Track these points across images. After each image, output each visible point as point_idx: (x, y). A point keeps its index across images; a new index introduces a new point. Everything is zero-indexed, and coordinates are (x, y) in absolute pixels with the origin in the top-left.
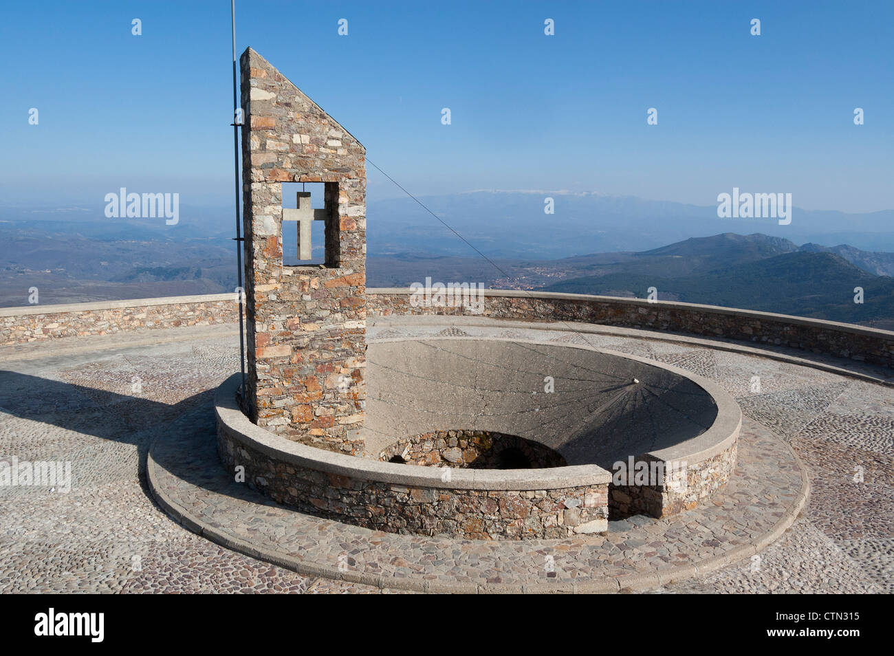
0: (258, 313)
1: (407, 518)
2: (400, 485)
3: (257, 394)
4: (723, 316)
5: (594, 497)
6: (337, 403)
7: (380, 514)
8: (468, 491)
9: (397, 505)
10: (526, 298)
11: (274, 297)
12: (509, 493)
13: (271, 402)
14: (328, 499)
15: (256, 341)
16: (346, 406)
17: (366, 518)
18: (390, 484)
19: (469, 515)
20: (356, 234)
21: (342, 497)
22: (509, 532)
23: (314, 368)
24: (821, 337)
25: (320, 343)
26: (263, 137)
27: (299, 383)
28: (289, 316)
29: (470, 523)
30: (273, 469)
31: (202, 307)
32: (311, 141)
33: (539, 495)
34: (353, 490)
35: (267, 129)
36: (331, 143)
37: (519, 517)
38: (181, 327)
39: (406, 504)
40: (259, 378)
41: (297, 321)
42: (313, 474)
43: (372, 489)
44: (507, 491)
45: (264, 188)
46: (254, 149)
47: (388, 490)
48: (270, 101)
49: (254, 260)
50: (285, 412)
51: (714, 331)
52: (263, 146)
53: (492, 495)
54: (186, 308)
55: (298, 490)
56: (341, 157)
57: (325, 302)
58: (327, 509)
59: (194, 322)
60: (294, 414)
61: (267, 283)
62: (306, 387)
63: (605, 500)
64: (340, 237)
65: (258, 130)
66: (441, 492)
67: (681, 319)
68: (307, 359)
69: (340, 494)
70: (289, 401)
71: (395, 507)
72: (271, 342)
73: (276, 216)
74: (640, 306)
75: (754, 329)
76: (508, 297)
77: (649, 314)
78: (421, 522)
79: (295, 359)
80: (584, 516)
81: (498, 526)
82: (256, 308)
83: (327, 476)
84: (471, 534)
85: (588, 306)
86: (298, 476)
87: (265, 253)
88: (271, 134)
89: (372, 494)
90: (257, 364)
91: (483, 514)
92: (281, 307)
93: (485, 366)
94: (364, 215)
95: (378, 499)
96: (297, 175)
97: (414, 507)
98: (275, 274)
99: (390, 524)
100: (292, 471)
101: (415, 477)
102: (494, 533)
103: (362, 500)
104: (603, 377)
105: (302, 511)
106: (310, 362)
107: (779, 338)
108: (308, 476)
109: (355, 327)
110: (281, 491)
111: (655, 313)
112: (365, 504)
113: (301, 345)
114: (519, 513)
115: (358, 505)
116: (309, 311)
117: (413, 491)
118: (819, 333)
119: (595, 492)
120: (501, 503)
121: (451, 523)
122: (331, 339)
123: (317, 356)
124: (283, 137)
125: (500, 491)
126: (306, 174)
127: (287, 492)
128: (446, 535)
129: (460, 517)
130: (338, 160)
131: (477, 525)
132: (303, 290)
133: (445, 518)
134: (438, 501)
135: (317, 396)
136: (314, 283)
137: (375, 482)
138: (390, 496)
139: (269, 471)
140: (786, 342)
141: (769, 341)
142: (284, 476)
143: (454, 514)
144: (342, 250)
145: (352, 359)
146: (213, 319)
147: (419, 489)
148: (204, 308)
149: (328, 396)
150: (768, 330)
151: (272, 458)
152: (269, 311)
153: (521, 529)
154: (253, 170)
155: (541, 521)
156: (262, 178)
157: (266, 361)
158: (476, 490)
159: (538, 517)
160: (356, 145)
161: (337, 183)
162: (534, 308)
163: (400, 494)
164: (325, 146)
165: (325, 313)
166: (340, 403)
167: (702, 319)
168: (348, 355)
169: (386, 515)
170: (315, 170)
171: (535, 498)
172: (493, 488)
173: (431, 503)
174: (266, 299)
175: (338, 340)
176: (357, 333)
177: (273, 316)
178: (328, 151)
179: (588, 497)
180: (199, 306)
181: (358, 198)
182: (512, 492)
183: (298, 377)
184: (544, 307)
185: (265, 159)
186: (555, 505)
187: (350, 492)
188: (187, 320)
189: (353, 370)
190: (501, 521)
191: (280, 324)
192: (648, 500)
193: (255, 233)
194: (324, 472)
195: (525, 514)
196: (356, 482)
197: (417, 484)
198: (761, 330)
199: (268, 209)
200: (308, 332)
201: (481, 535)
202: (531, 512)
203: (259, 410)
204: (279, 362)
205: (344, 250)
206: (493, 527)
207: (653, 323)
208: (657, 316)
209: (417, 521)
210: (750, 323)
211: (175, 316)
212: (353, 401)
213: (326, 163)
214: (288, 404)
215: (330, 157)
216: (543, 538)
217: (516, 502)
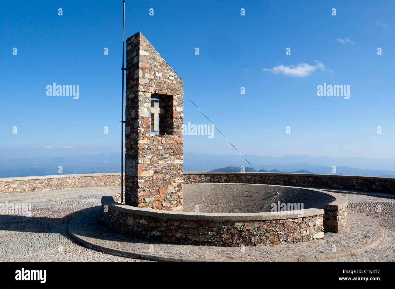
0: (139, 154)
1: (243, 238)
2: (239, 221)
3: (138, 195)
4: (283, 176)
5: (319, 221)
6: (172, 200)
7: (229, 238)
8: (271, 220)
9: (237, 232)
10: (197, 174)
11: (146, 147)
12: (288, 220)
13: (144, 199)
14: (200, 234)
15: (138, 168)
16: (176, 202)
17: (221, 241)
18: (234, 222)
19: (272, 233)
20: (180, 119)
21: (208, 233)
22: (289, 240)
23: (162, 182)
24: (324, 181)
25: (165, 170)
26: (144, 72)
27: (156, 189)
28: (153, 156)
29: (272, 237)
30: (165, 225)
31: (46, 181)
32: (163, 76)
33: (299, 220)
34: (214, 228)
35: (145, 68)
36: (171, 78)
37: (293, 232)
38: (35, 192)
39: (242, 231)
40: (139, 187)
41: (156, 159)
42: (191, 223)
43: (224, 226)
44: (287, 219)
45: (144, 94)
46: (140, 76)
47: (233, 224)
48: (147, 56)
49: (139, 128)
50: (150, 205)
51: (280, 183)
52: (144, 75)
53: (281, 222)
54: (38, 182)
55: (181, 233)
56: (174, 84)
57: (167, 150)
58: (199, 240)
59: (41, 189)
60: (154, 206)
61: (144, 140)
62: (159, 192)
63: (322, 223)
64: (174, 120)
65: (142, 69)
66: (259, 222)
67: (265, 179)
68: (159, 178)
69: (207, 231)
70: (152, 199)
71: (236, 233)
72: (145, 169)
73: (148, 108)
74: (247, 175)
75: (296, 180)
76: (189, 174)
77: (251, 178)
78: (250, 239)
79: (154, 178)
80: (316, 230)
81: (284, 237)
82: (139, 151)
83: (199, 222)
84: (273, 243)
85: (225, 176)
86: (181, 225)
87: (143, 125)
88: (147, 71)
89: (225, 228)
90: (138, 180)
91: (277, 232)
92: (149, 152)
93: (205, 195)
94: (183, 111)
95: (227, 230)
96: (157, 91)
97: (246, 232)
98: (147, 135)
99: (234, 242)
100: (178, 224)
101: (247, 216)
102: (282, 241)
103: (219, 232)
104: (261, 194)
105: (184, 244)
106: (161, 179)
107: (307, 183)
108: (188, 224)
109: (179, 163)
110: (169, 236)
111: (254, 177)
112: (221, 234)
113: (157, 171)
114: (292, 230)
115: (217, 235)
116: (161, 154)
117: (246, 224)
118: (323, 179)
119: (319, 219)
120: (285, 225)
121: (264, 238)
122: (170, 168)
123: (164, 176)
124: (151, 73)
125: (285, 219)
126: (161, 90)
127: (173, 236)
128: (262, 244)
129: (267, 235)
130: (173, 86)
131: (275, 238)
132: (159, 144)
133: (261, 236)
134: (258, 227)
135: (163, 197)
136: (163, 141)
137: (226, 222)
138: (234, 228)
139: (162, 226)
140: (310, 184)
141: (303, 184)
142: (172, 227)
143: (265, 233)
144: (174, 126)
145: (178, 178)
146: (51, 188)
147: (248, 222)
148: (47, 182)
149: (168, 197)
150: (302, 180)
151: (164, 219)
152: (144, 153)
153: (294, 238)
154: (140, 86)
155: (301, 233)
156: (143, 90)
157: (142, 178)
158: (274, 220)
159: (300, 232)
160: (180, 80)
161: (172, 96)
162: (201, 179)
163: (239, 226)
164: (168, 79)
165: (167, 156)
166: (173, 200)
167: (274, 178)
168: (176, 176)
169: (232, 238)
170: (164, 89)
171: (298, 222)
172: (282, 218)
173: (254, 229)
174: (143, 147)
175: (172, 169)
176: (180, 166)
177: (146, 156)
178: (169, 81)
179: (316, 221)
180: (44, 181)
181: (181, 103)
182: (289, 220)
183: (156, 187)
184: (205, 178)
185: (144, 82)
186: (306, 225)
187: (213, 229)
188: (38, 188)
189: (178, 184)
190: (285, 235)
191: (149, 160)
192: (329, 226)
193: (140, 115)
194: (197, 221)
195: (295, 229)
196: (216, 223)
197: (248, 220)
198: (299, 180)
199: (145, 104)
200: (160, 164)
201: (277, 242)
202: (297, 229)
203: (138, 203)
204: (147, 179)
205: (175, 126)
206: (282, 238)
207: (253, 182)
208: (255, 179)
209: (248, 239)
210: (295, 178)
211: (32, 186)
212: (178, 199)
213: (169, 87)
214: (151, 200)
215: (170, 84)
216: (302, 242)
217: (291, 225)
